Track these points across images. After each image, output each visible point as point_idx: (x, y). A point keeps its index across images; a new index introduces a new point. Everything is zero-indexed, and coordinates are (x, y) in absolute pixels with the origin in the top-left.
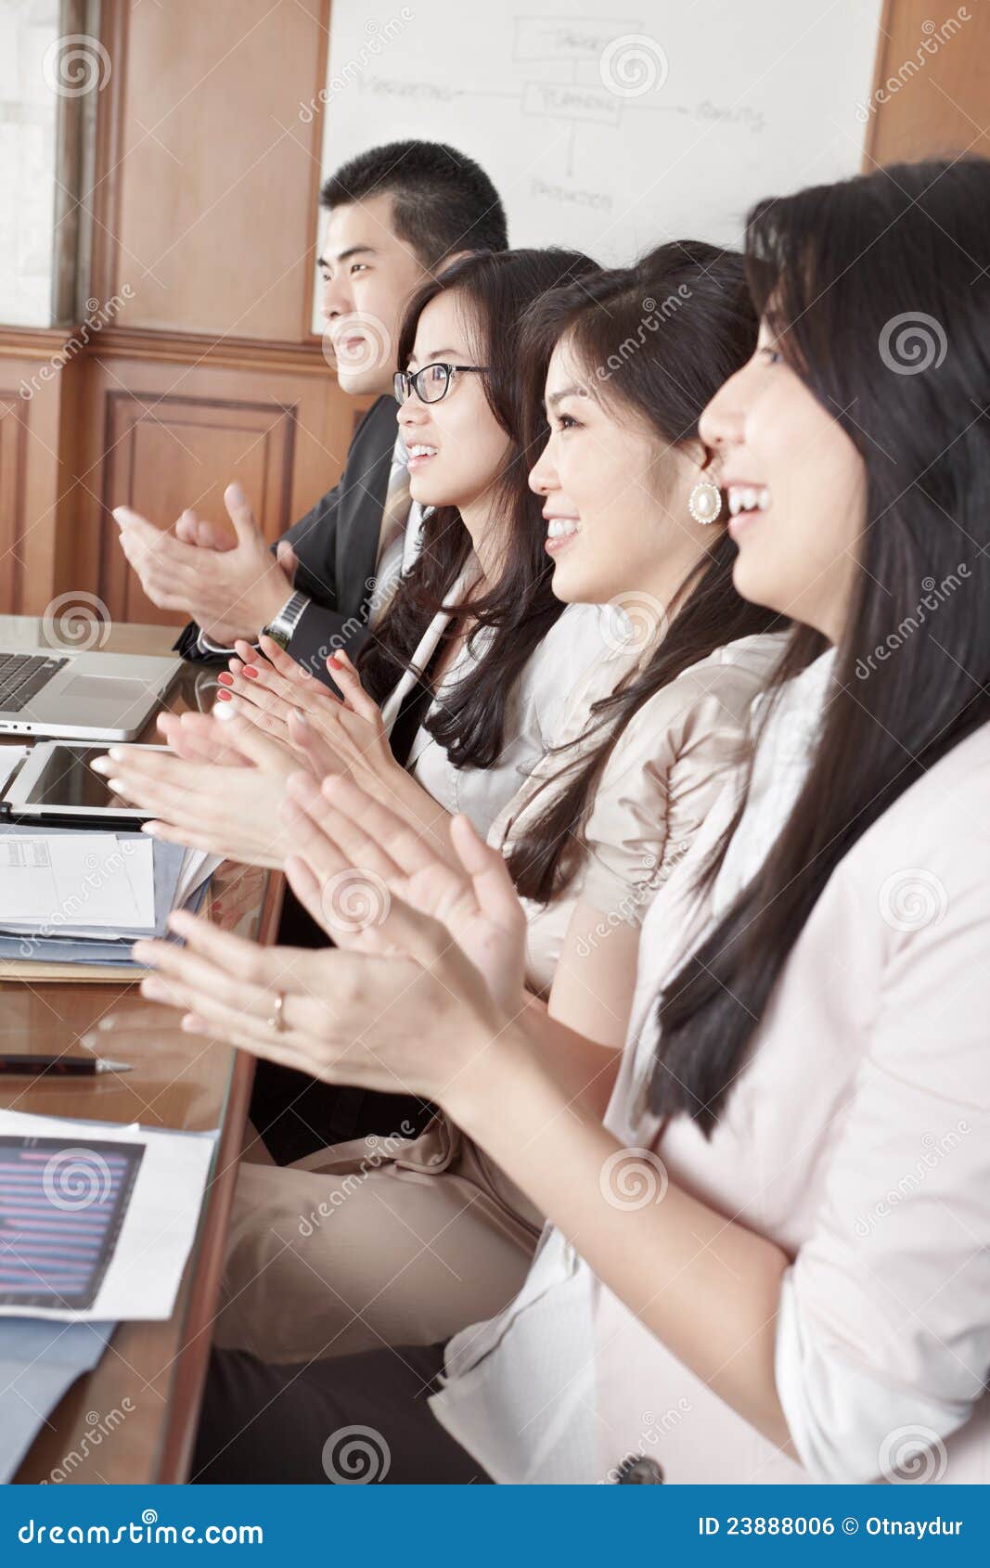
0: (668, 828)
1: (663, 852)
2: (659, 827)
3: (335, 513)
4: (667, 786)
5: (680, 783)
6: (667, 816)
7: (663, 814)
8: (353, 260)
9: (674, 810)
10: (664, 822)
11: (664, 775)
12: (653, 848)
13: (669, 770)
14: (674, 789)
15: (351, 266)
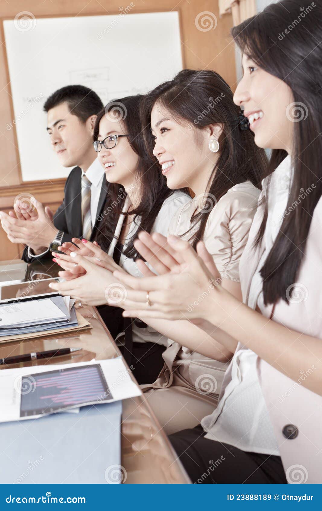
0: (232, 243)
1: (232, 251)
2: (229, 243)
3: (64, 211)
4: (228, 230)
5: (233, 227)
6: (230, 239)
7: (229, 238)
8: (59, 125)
9: (232, 237)
10: (230, 241)
11: (226, 226)
12: (228, 251)
13: (228, 225)
14: (231, 230)
15: (58, 127)
